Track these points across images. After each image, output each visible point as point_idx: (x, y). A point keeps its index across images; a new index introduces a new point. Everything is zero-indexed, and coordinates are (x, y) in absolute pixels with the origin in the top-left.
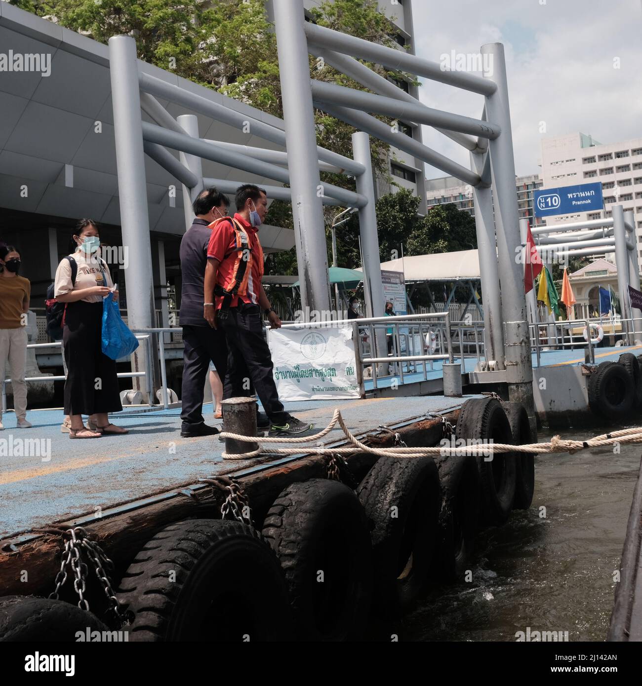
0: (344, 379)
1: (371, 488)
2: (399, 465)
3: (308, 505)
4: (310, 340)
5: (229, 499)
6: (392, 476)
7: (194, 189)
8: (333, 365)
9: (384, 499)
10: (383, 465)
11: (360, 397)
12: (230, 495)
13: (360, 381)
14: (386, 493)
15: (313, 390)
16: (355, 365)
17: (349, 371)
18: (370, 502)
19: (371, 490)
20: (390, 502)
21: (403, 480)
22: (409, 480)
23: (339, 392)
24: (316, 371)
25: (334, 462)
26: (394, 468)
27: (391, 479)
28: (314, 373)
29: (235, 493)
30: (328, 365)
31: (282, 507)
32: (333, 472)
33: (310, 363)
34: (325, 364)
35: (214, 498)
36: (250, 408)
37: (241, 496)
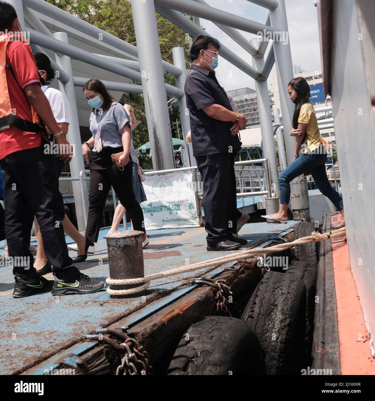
0: (187, 212)
1: (258, 317)
2: (280, 291)
3: (216, 356)
4: (159, 184)
5: (125, 359)
6: (276, 303)
7: (67, 84)
8: (178, 202)
9: (272, 328)
10: (265, 292)
11: (199, 226)
12: (126, 355)
13: (199, 213)
14: (273, 321)
15: (163, 221)
16: (195, 201)
17: (191, 206)
18: (258, 331)
19: (258, 319)
20: (279, 330)
21: (288, 306)
22: (293, 306)
23: (183, 222)
24: (165, 207)
25: (222, 293)
26: (276, 294)
27: (276, 306)
28: (163, 208)
29: (132, 351)
30: (174, 202)
31: (186, 359)
32: (221, 303)
33: (160, 201)
34: (172, 201)
35: (107, 362)
36: (137, 242)
37: (140, 353)
